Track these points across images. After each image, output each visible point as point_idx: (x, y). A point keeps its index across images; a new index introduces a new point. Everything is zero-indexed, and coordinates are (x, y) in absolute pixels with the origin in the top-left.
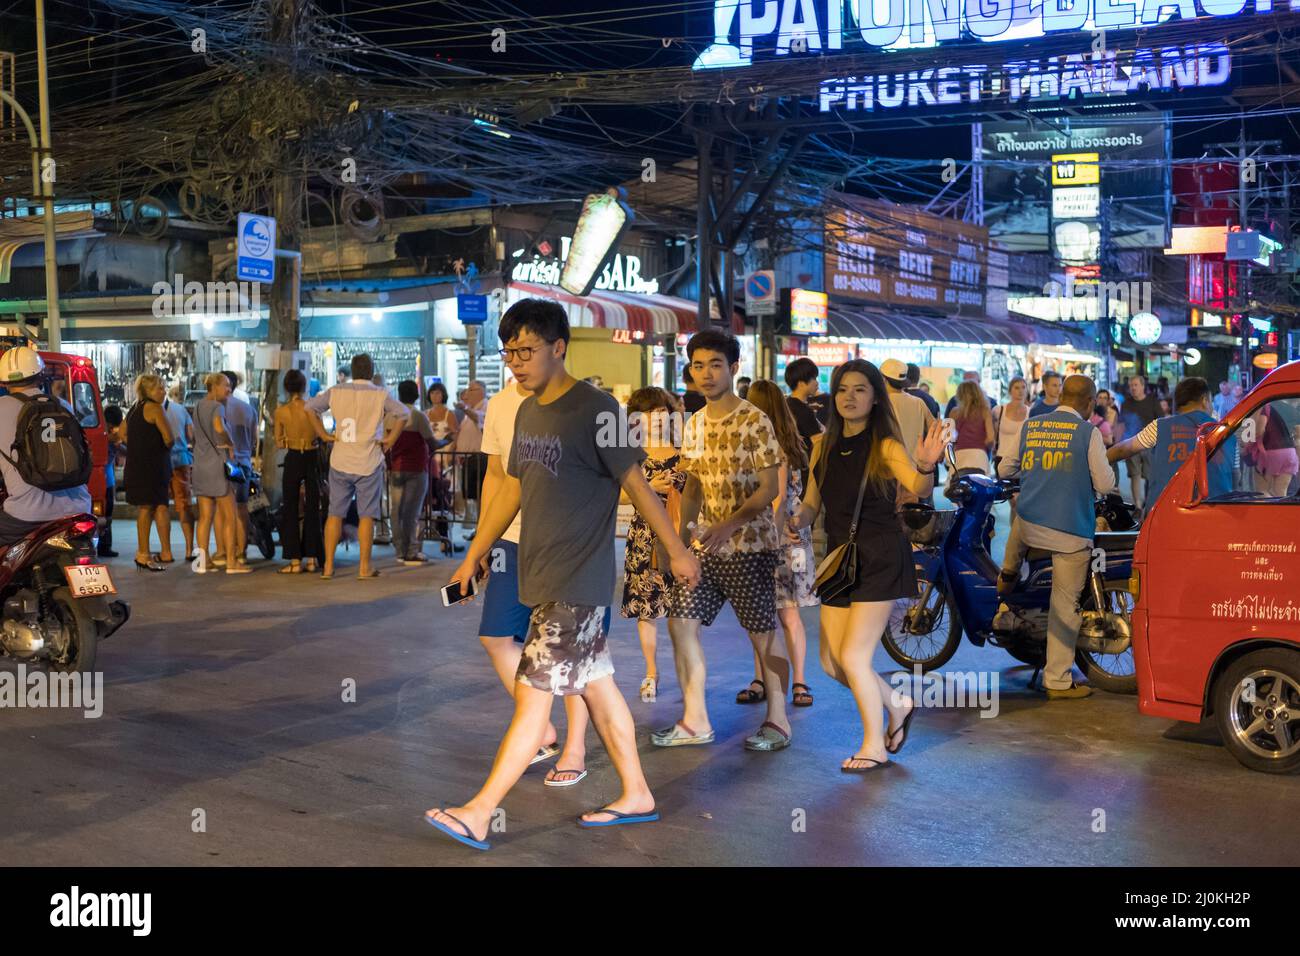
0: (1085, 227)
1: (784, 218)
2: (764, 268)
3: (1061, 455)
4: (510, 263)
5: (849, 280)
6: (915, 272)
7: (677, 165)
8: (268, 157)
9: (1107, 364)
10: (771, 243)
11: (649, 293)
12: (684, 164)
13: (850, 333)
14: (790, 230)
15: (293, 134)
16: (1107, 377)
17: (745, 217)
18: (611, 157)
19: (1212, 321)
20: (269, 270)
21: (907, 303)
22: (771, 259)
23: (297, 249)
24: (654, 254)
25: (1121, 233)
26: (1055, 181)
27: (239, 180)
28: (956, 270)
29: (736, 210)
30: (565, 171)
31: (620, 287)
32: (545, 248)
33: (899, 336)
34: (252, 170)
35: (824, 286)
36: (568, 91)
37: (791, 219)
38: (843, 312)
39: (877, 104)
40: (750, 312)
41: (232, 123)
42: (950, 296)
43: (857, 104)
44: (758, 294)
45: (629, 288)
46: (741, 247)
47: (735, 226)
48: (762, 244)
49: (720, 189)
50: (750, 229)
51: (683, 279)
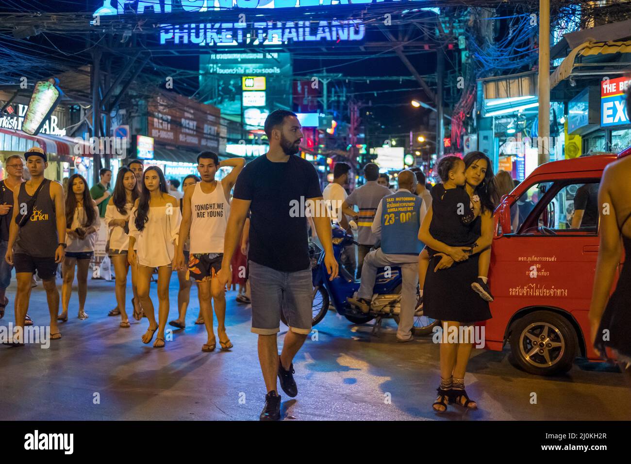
0: (258, 111)
1: (135, 99)
2: (123, 124)
3: (410, 213)
5: (159, 132)
6: (188, 129)
7: (79, 68)
10: (127, 111)
11: (62, 136)
12: (82, 68)
13: (162, 159)
14: (137, 105)
17: (117, 97)
18: (47, 62)
19: (310, 157)
21: (184, 144)
22: (127, 120)
24: (64, 115)
26: (244, 88)
28: (207, 129)
29: (113, 94)
31: (48, 132)
32: (10, 109)
33: (184, 161)
35: (151, 134)
37: (137, 99)
38: (160, 149)
39: (190, 41)
42: (203, 142)
43: (180, 41)
45: (52, 133)
46: (113, 114)
47: (111, 102)
48: (122, 112)
49: (103, 82)
50: (118, 103)
51: (80, 129)
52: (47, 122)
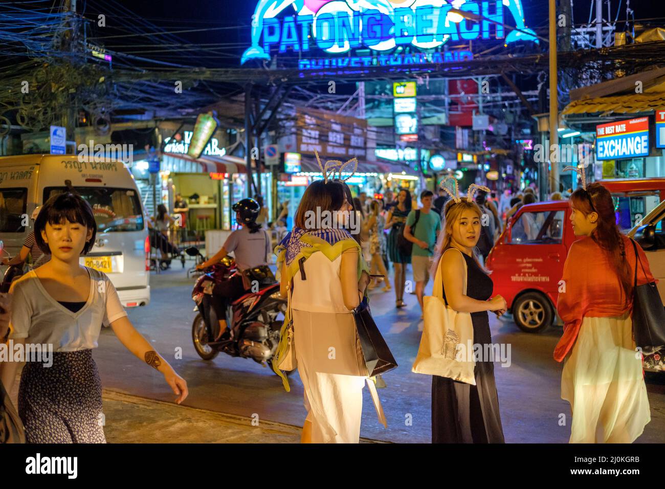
0: (410, 117)
1: (281, 122)
2: (273, 144)
4: (164, 144)
5: (308, 146)
6: (336, 142)
8: (61, 100)
9: (421, 181)
10: (276, 133)
11: (221, 155)
13: (309, 171)
14: (284, 127)
15: (72, 91)
16: (421, 186)
17: (267, 121)
19: (467, 158)
20: (64, 150)
21: (332, 155)
22: (276, 140)
23: (74, 141)
24: (223, 138)
25: (425, 117)
26: (396, 95)
27: (46, 110)
28: (354, 141)
29: (263, 118)
30: (188, 103)
31: (209, 154)
32: (178, 137)
34: (53, 105)
35: (298, 150)
36: (202, 77)
37: (284, 122)
38: (306, 161)
40: (267, 163)
41: (43, 85)
42: (351, 151)
44: (271, 155)
45: (213, 154)
46: (264, 135)
47: (261, 126)
48: (272, 133)
49: (254, 109)
50: (268, 126)
51: (236, 149)
52: (209, 145)
